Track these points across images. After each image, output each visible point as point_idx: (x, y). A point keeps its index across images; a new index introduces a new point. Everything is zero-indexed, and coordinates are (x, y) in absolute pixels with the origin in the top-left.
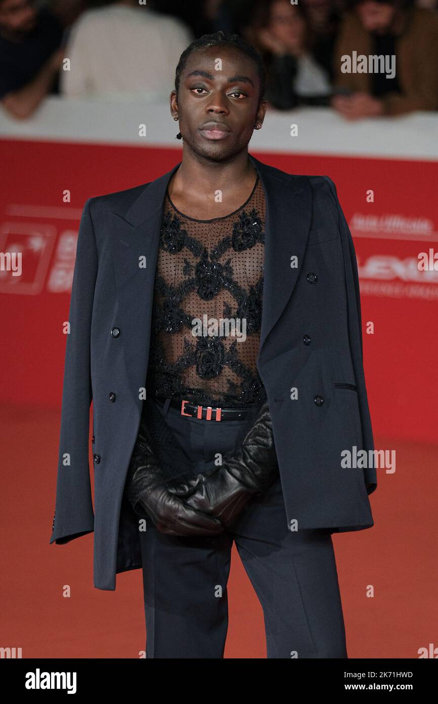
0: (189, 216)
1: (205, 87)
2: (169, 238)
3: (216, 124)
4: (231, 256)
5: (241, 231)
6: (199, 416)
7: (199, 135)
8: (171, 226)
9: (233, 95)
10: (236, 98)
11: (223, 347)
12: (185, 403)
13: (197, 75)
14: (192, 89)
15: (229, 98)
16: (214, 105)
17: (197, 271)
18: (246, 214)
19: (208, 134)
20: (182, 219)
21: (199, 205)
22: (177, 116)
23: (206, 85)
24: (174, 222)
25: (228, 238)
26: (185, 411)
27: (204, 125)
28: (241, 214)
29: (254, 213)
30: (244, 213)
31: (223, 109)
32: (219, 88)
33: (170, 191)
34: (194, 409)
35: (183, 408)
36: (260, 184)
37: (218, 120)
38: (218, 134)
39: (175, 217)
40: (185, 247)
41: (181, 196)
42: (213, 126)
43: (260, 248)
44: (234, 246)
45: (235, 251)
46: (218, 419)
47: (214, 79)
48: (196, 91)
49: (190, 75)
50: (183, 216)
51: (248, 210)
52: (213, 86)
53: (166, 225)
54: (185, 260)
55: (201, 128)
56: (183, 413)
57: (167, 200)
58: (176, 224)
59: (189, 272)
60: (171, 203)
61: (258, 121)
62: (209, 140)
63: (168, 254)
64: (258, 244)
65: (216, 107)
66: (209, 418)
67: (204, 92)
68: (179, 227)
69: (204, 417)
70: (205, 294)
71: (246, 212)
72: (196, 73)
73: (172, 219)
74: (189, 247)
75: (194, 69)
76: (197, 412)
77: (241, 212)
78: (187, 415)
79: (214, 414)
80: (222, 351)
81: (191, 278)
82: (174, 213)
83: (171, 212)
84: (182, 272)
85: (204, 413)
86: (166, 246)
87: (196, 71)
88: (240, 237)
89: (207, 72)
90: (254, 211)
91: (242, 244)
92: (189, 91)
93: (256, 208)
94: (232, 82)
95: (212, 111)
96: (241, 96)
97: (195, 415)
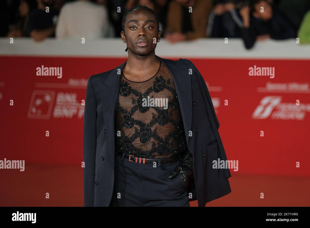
0: (132, 81)
1: (136, 26)
2: (123, 90)
3: (142, 40)
4: (154, 95)
5: (157, 84)
6: (136, 161)
7: (136, 46)
8: (124, 86)
9: (147, 28)
10: (149, 29)
11: (151, 130)
12: (131, 156)
13: (131, 22)
14: (130, 28)
15: (146, 29)
16: (141, 32)
17: (138, 102)
18: (158, 78)
19: (139, 45)
20: (129, 82)
21: (137, 76)
22: (125, 41)
23: (136, 25)
24: (125, 84)
25: (151, 87)
26: (131, 159)
27: (138, 41)
28: (156, 78)
29: (161, 77)
30: (157, 77)
31: (144, 34)
32: (141, 25)
33: (123, 71)
34: (134, 159)
35: (130, 158)
36: (161, 65)
37: (143, 38)
38: (143, 45)
39: (126, 82)
40: (131, 93)
41: (128, 73)
42: (141, 41)
43: (166, 91)
44: (154, 90)
45: (155, 92)
46: (144, 163)
47: (139, 22)
48: (132, 28)
49: (129, 22)
50: (130, 81)
51: (158, 76)
52: (139, 25)
53: (122, 86)
54: (132, 98)
55: (136, 43)
56: (130, 160)
57: (122, 75)
58: (126, 84)
59: (134, 103)
60: (124, 76)
61: (158, 39)
62: (140, 47)
63: (123, 97)
64: (165, 89)
65: (141, 33)
66: (140, 162)
67: (135, 28)
68: (127, 86)
69: (138, 162)
70: (142, 111)
71: (158, 77)
72: (131, 21)
73: (125, 83)
74: (133, 93)
75: (130, 20)
76: (135, 160)
77: (156, 77)
78: (131, 161)
79: (142, 160)
80: (151, 132)
81: (136, 105)
82: (125, 80)
83: (124, 80)
84: (132, 103)
85: (138, 160)
86: (122, 94)
87: (131, 20)
88: (157, 87)
89: (135, 20)
90: (161, 76)
91: (158, 90)
92: (129, 29)
93: (162, 75)
94: (146, 22)
95: (140, 35)
96: (151, 28)
97: (135, 161)
